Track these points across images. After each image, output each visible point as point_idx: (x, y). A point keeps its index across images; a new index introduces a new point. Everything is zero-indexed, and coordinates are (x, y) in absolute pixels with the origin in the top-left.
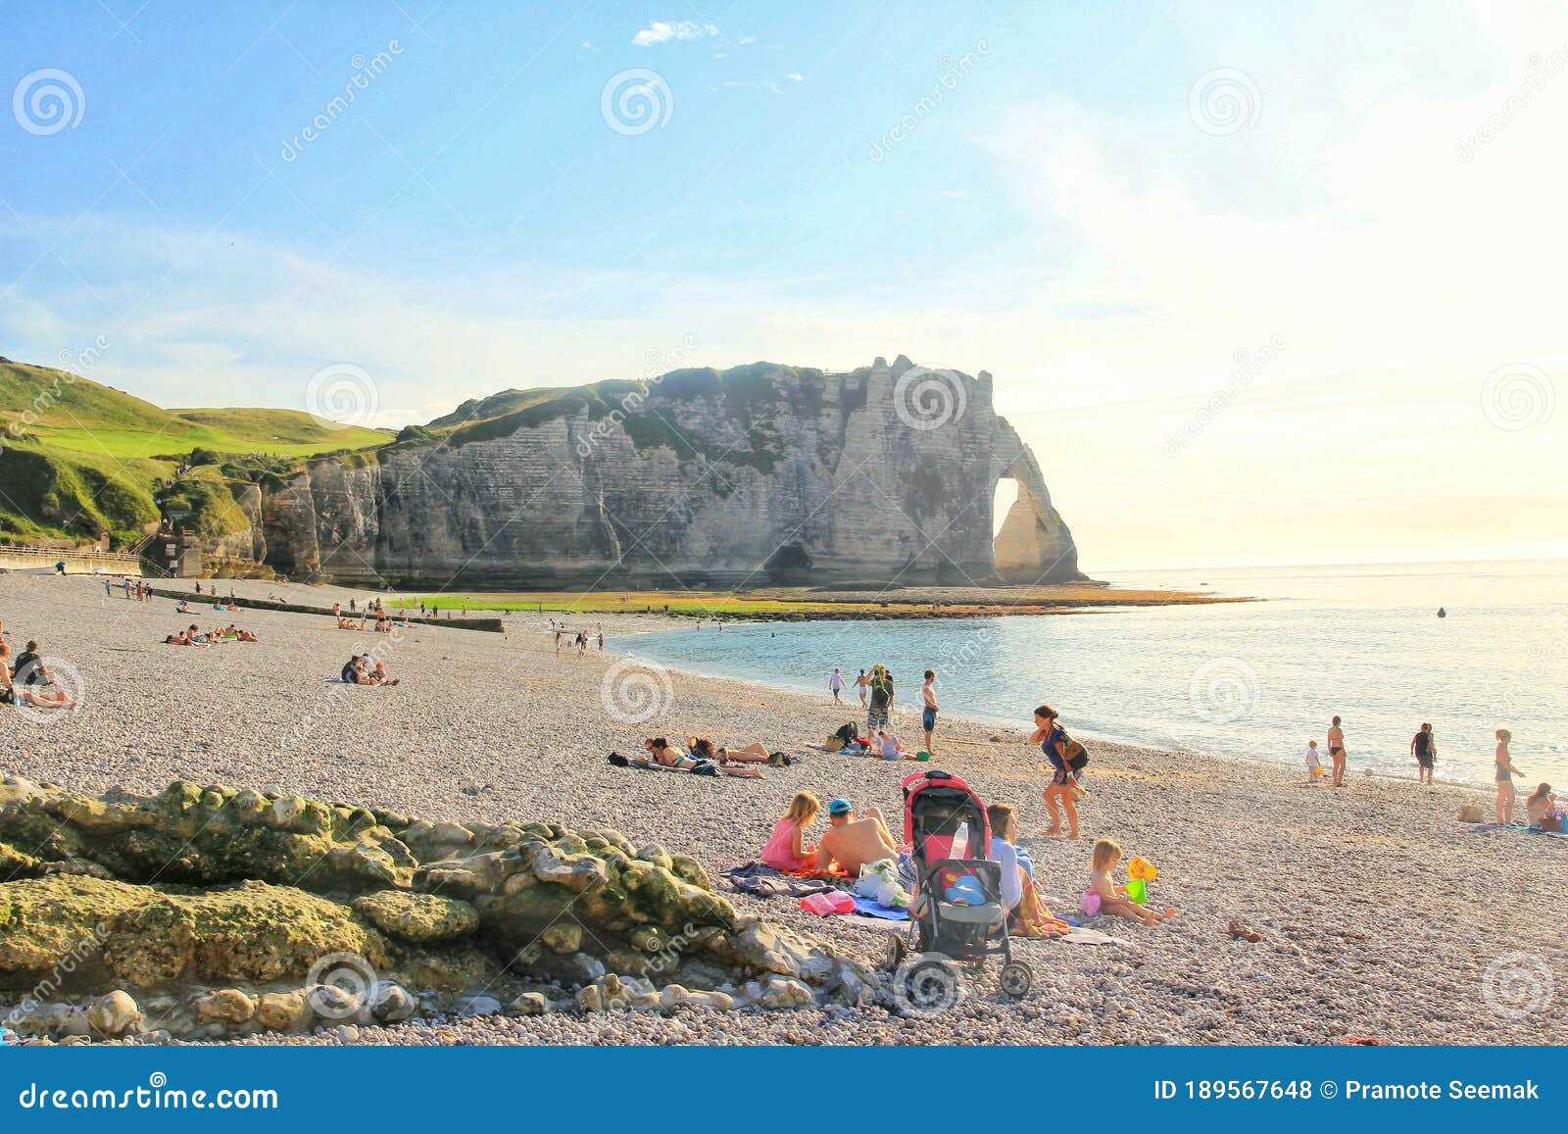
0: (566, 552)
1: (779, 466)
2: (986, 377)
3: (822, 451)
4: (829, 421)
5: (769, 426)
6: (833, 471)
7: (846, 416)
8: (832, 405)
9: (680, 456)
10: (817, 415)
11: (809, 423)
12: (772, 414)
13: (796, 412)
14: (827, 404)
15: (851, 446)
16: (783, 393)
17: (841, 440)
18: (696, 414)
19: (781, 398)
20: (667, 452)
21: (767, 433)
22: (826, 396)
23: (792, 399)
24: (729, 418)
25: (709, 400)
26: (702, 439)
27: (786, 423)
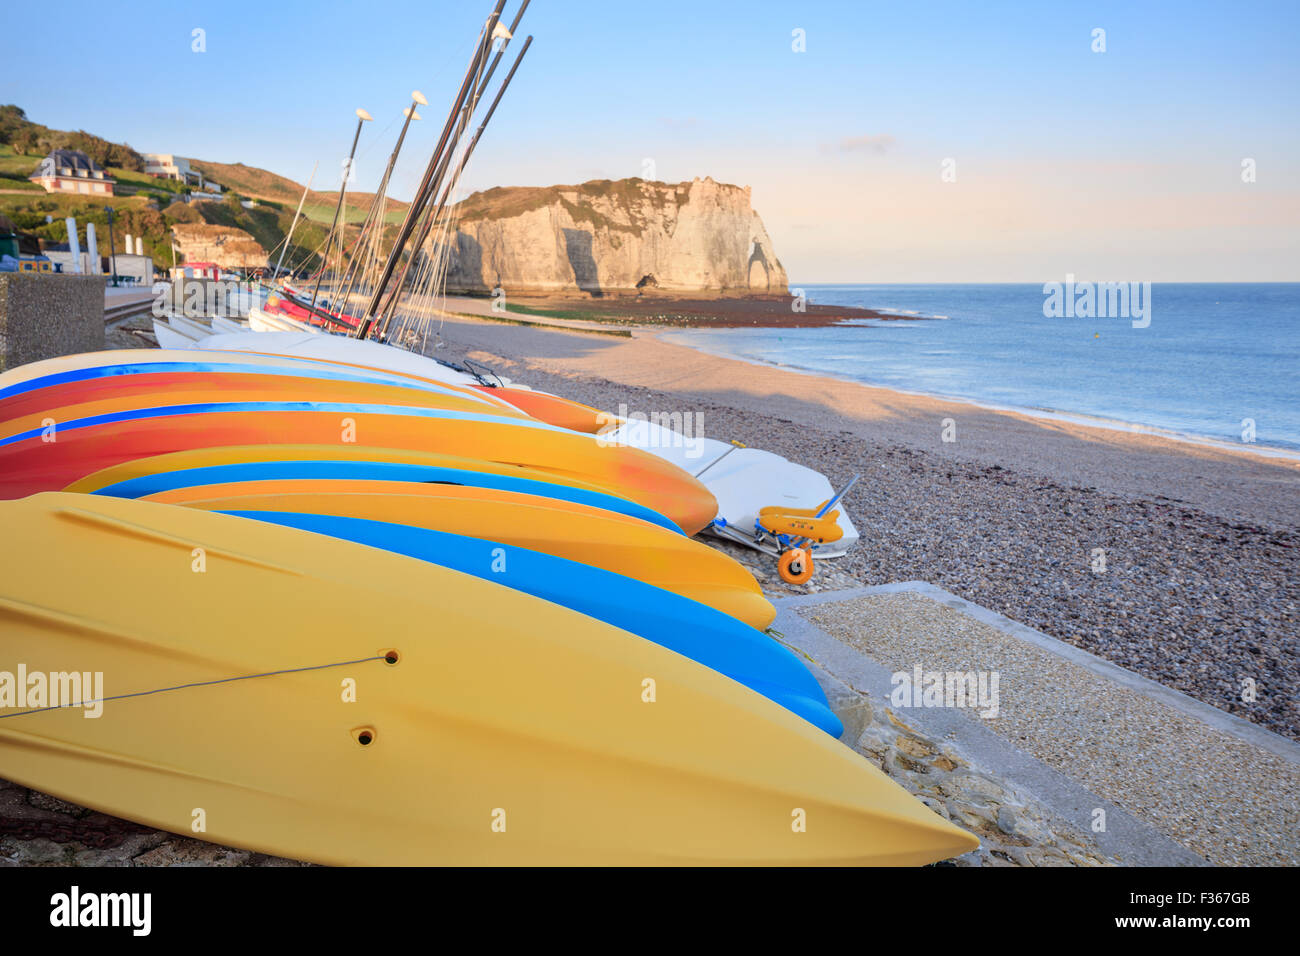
1: (644, 233)
2: (749, 189)
3: (666, 226)
4: (670, 210)
5: (640, 212)
6: (671, 236)
7: (678, 207)
8: (672, 202)
9: (595, 226)
10: (663, 206)
11: (660, 211)
12: (641, 205)
13: (653, 205)
14: (668, 201)
15: (679, 224)
16: (647, 195)
17: (675, 221)
18: (602, 205)
19: (646, 198)
20: (588, 223)
21: (638, 216)
22: (667, 197)
23: (651, 198)
24: (619, 207)
25: (610, 197)
26: (606, 218)
27: (647, 211)
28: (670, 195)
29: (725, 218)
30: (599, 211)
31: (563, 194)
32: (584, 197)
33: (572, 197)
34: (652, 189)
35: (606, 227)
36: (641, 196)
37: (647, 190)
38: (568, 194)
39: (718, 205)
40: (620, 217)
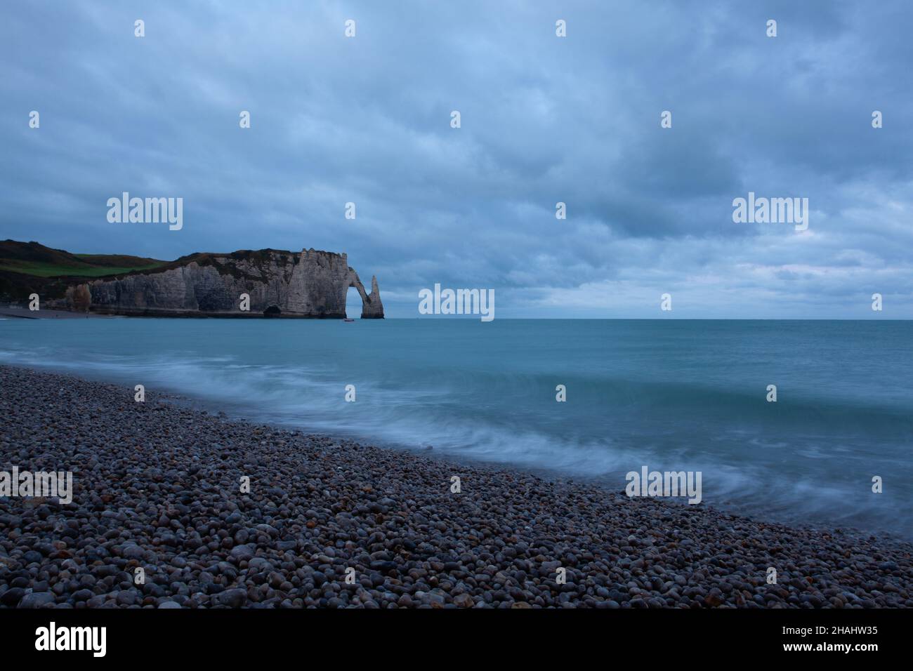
0: (180, 307)
1: (270, 281)
2: (345, 255)
3: (285, 278)
4: (289, 268)
5: (268, 269)
6: (288, 284)
7: (294, 266)
9: (235, 277)
10: (285, 266)
11: (282, 268)
12: (269, 265)
13: (277, 265)
14: (289, 262)
15: (294, 276)
16: (274, 259)
17: (291, 274)
18: (242, 265)
20: (230, 276)
21: (267, 271)
22: (289, 260)
23: (277, 261)
24: (254, 266)
25: (248, 260)
26: (243, 272)
27: (274, 268)
28: (290, 259)
29: (323, 272)
30: (241, 268)
31: (217, 259)
32: (231, 260)
33: (222, 261)
34: (278, 256)
35: (243, 278)
36: (270, 259)
37: (275, 256)
38: (220, 259)
39: (319, 265)
40: (255, 271)
